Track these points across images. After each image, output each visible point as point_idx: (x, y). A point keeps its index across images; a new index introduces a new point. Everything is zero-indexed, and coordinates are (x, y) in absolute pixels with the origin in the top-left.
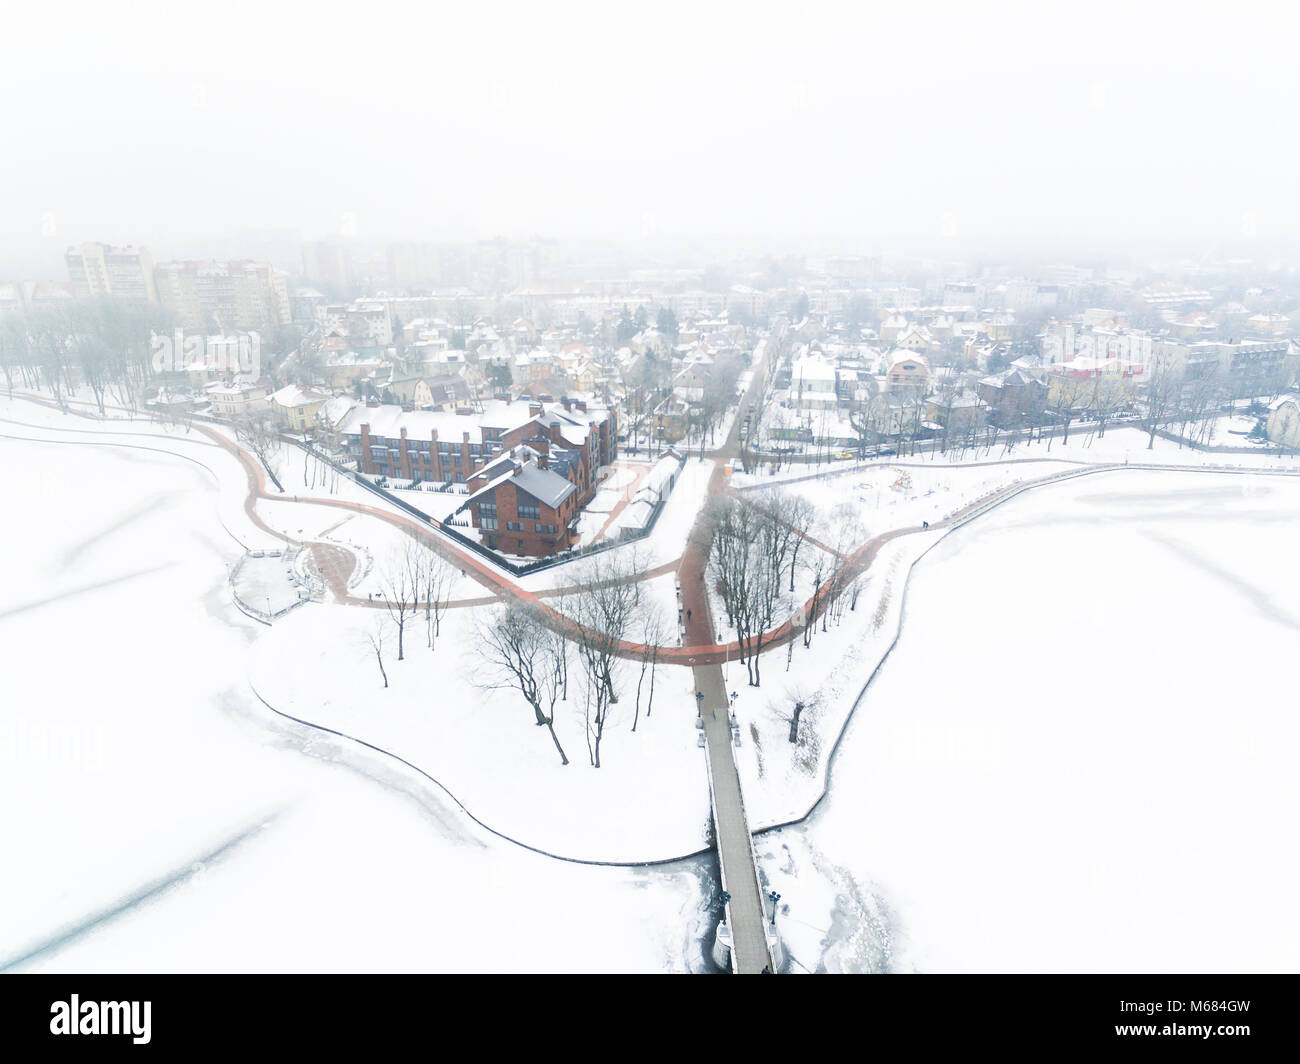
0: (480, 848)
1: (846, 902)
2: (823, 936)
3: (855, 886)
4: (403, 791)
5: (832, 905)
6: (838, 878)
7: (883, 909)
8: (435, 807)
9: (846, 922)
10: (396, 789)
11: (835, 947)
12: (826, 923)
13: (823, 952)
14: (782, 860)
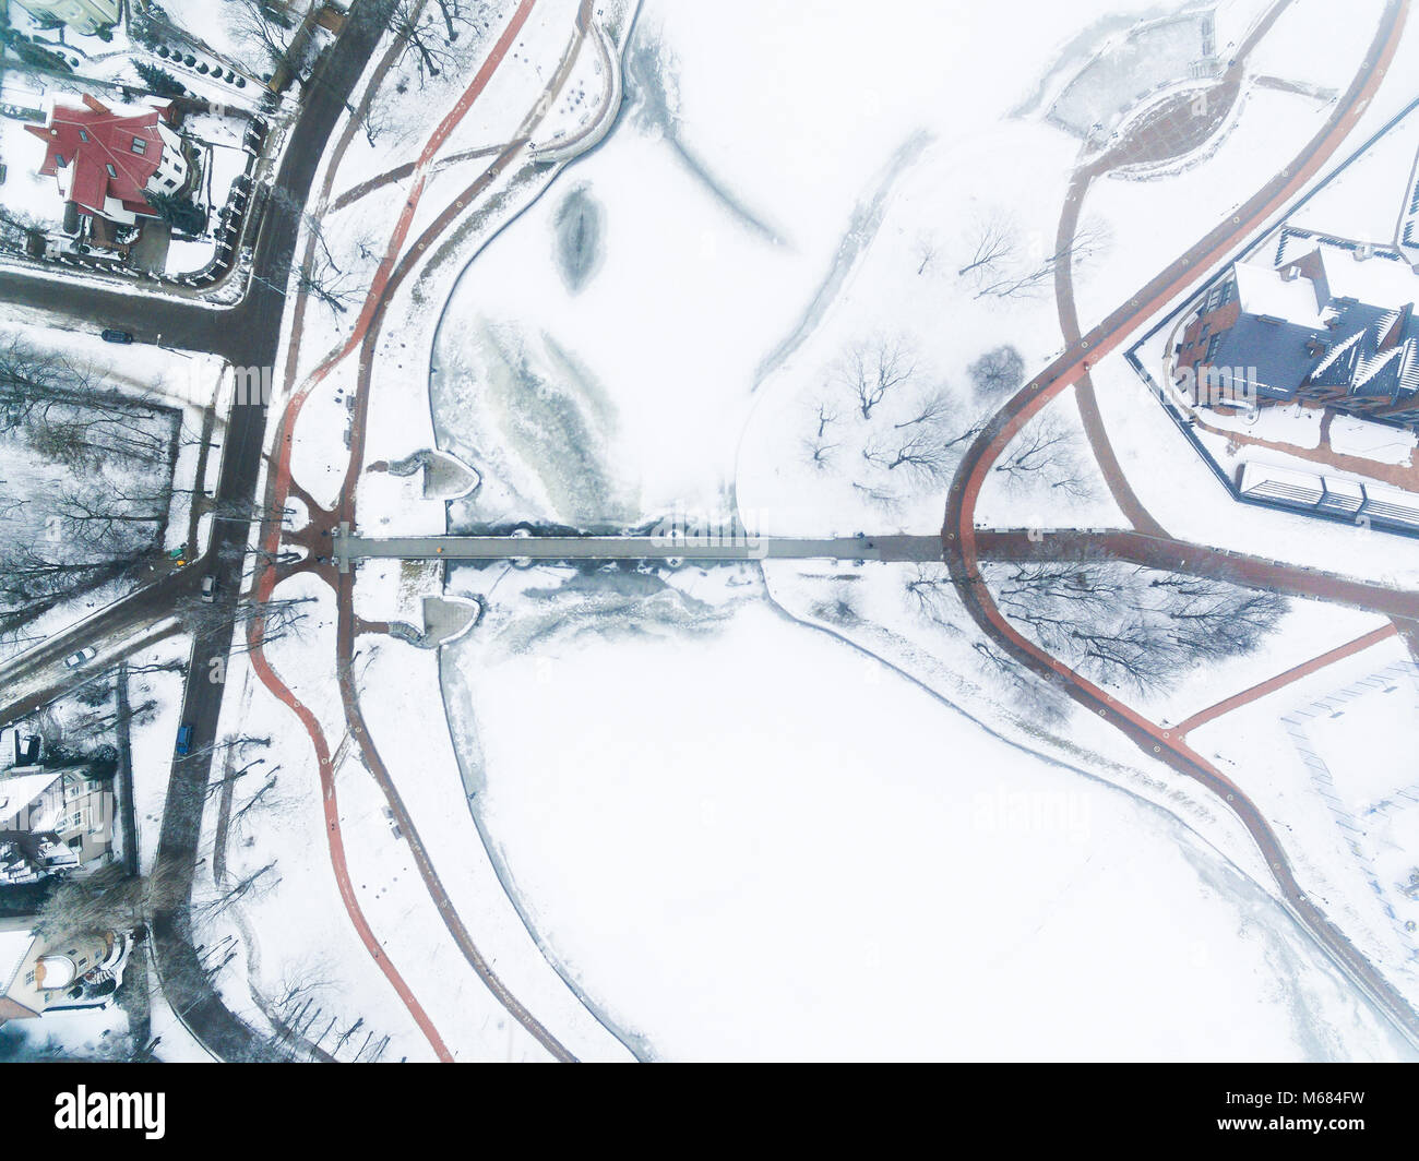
0: (752, 386)
1: (708, 611)
2: (687, 591)
3: (720, 619)
4: (805, 322)
5: (707, 602)
6: (725, 610)
7: (704, 631)
8: (788, 349)
9: (695, 608)
10: (807, 317)
11: (679, 597)
12: (695, 595)
13: (676, 590)
14: (739, 578)
